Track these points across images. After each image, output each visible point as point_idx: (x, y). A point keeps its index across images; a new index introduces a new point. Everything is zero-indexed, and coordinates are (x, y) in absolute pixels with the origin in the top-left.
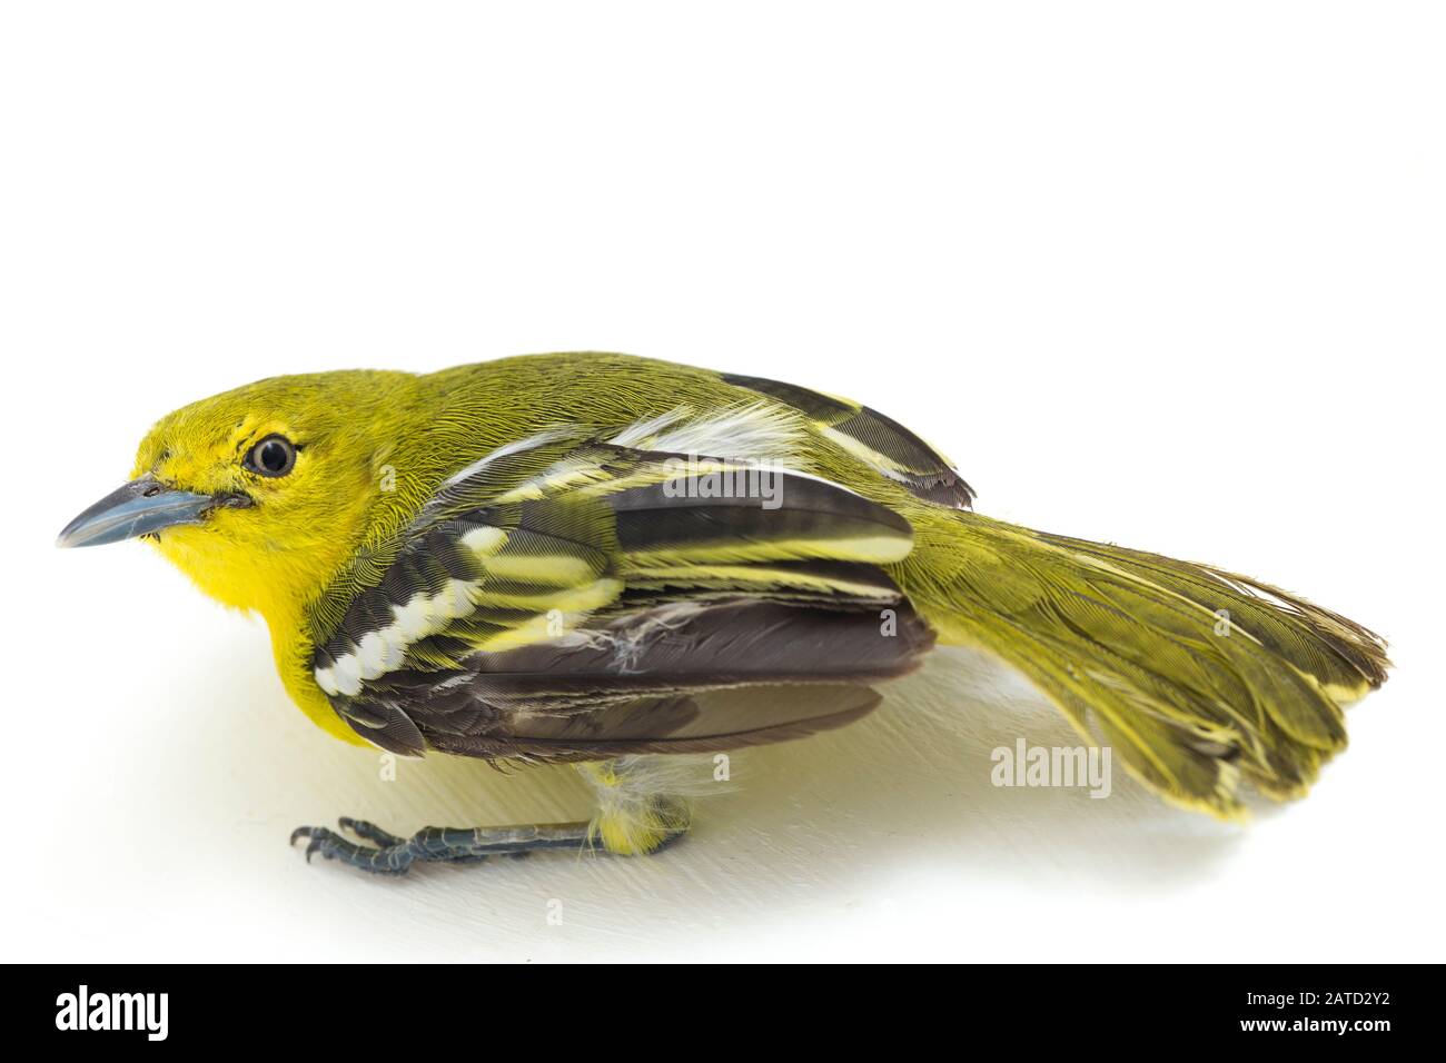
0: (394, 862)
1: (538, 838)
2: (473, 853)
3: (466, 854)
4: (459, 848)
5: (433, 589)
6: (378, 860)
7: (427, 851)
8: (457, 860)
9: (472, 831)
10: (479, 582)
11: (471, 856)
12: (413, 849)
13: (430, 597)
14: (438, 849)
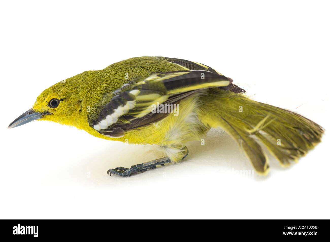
0: (127, 173)
1: (157, 162)
2: (144, 168)
3: (143, 169)
4: (140, 168)
5: (123, 104)
6: (124, 173)
7: (133, 170)
8: (140, 171)
9: (143, 164)
10: (135, 101)
11: (144, 169)
12: (130, 170)
13: (123, 106)
14: (136, 169)
